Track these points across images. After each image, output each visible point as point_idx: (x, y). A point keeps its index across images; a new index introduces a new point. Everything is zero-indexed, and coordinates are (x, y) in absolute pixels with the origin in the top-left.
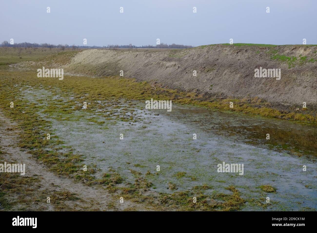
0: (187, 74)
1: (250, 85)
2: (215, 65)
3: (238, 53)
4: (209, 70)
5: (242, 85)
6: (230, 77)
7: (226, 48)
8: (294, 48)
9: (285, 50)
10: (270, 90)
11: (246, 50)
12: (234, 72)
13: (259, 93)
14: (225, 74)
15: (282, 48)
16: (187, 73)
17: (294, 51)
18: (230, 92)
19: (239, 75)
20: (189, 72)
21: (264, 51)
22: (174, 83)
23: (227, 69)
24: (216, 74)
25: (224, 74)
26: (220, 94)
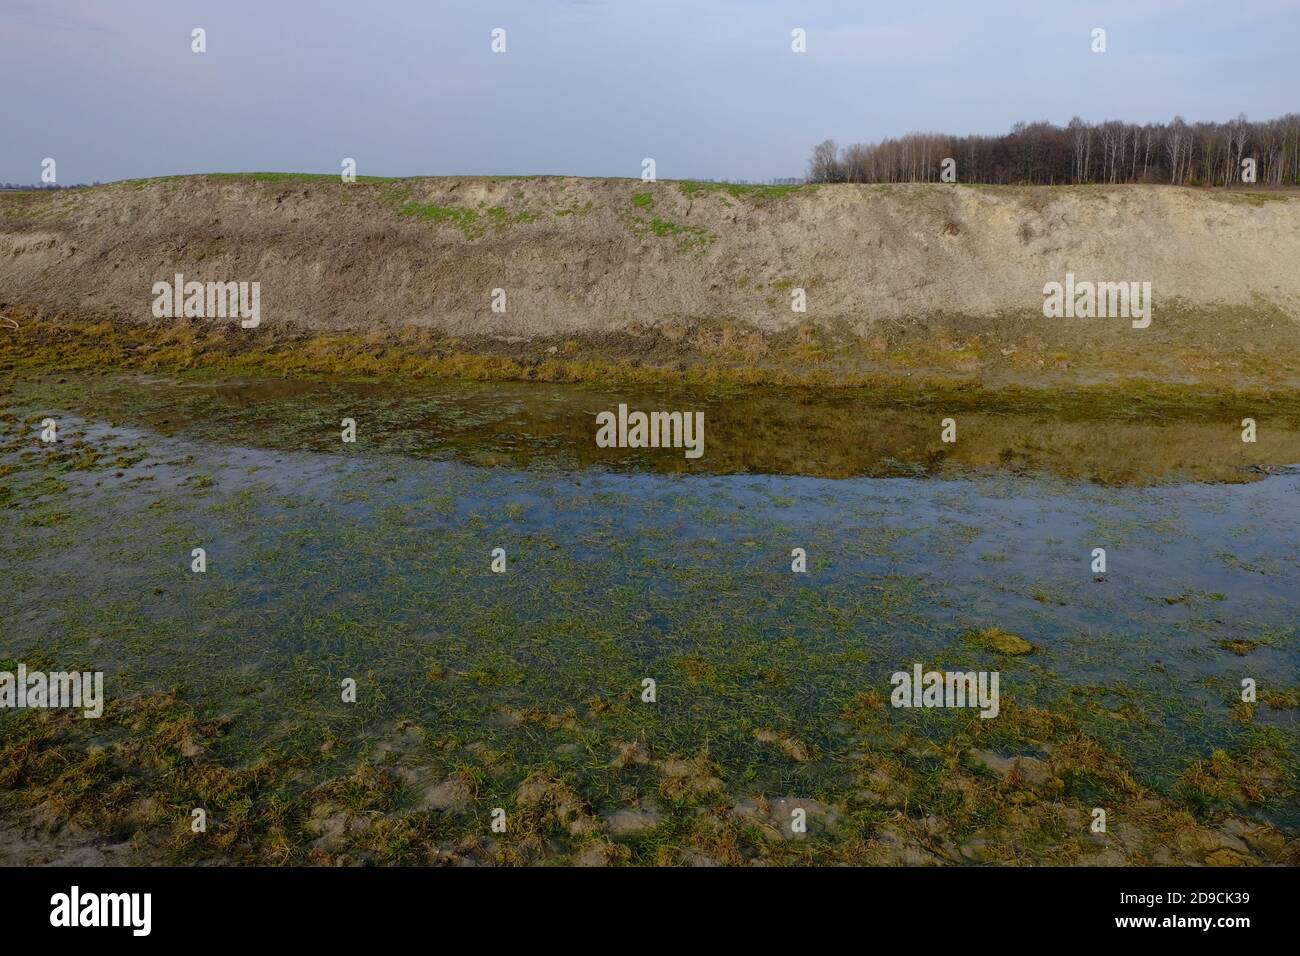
0: (119, 270)
1: (367, 295)
2: (219, 238)
3: (279, 200)
4: (203, 256)
5: (339, 295)
6: (288, 273)
7: (230, 188)
8: (455, 183)
9: (430, 192)
10: (437, 303)
11: (305, 193)
12: (299, 258)
13: (409, 314)
14: (268, 265)
15: (418, 186)
16: (117, 267)
17: (454, 192)
18: (311, 316)
19: (317, 267)
20: (126, 263)
21: (364, 193)
22: (84, 304)
23: (268, 248)
24: (235, 267)
25: (262, 265)
26: (282, 326)
